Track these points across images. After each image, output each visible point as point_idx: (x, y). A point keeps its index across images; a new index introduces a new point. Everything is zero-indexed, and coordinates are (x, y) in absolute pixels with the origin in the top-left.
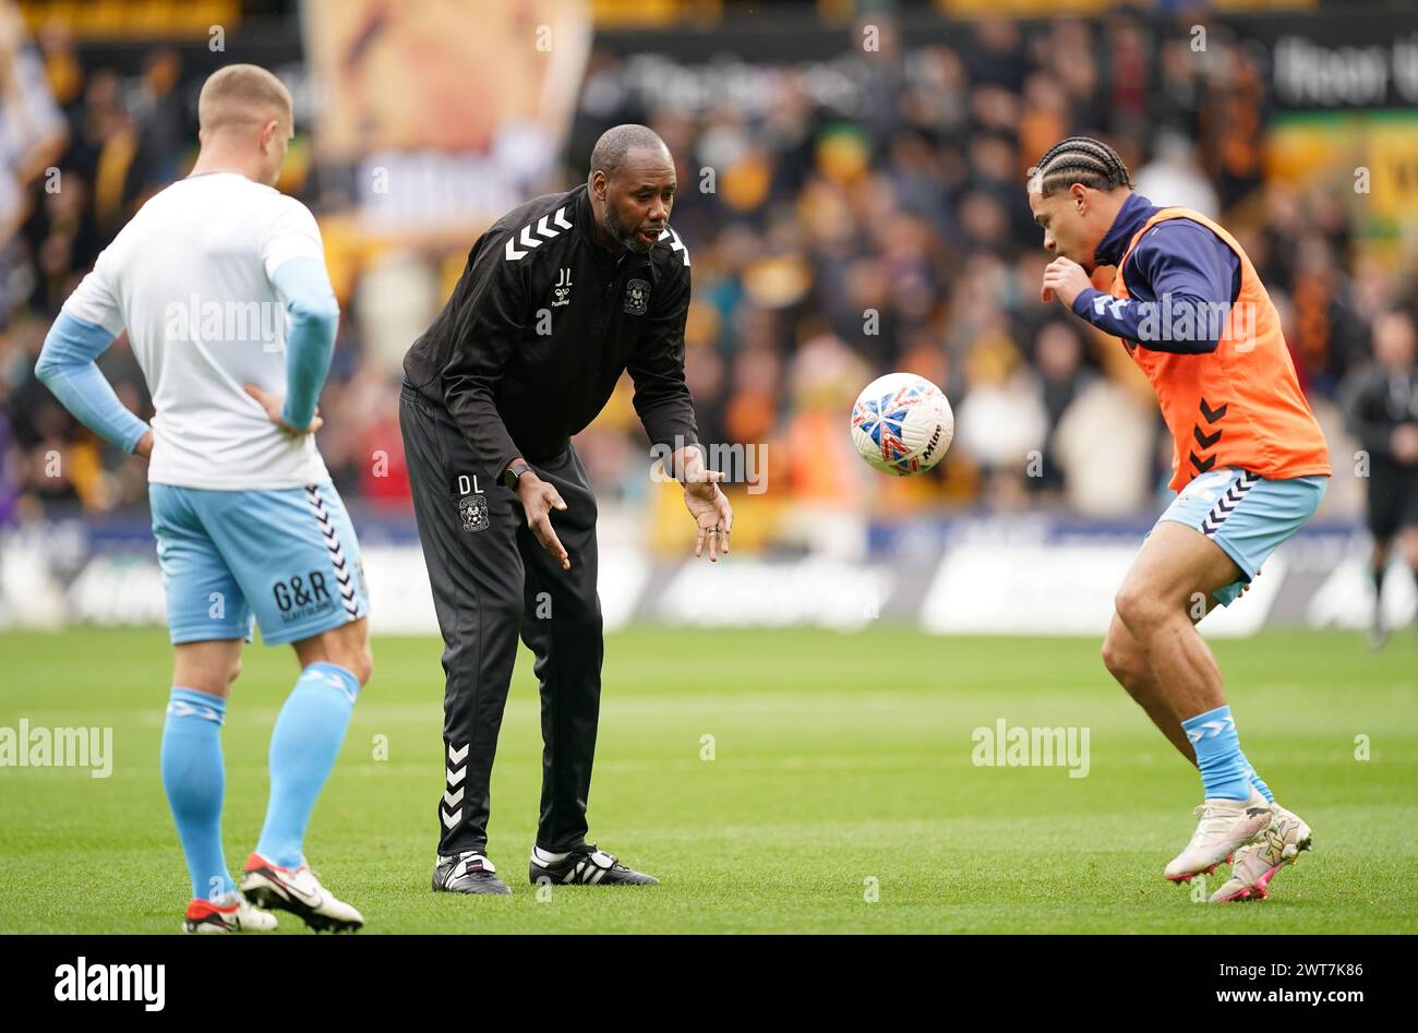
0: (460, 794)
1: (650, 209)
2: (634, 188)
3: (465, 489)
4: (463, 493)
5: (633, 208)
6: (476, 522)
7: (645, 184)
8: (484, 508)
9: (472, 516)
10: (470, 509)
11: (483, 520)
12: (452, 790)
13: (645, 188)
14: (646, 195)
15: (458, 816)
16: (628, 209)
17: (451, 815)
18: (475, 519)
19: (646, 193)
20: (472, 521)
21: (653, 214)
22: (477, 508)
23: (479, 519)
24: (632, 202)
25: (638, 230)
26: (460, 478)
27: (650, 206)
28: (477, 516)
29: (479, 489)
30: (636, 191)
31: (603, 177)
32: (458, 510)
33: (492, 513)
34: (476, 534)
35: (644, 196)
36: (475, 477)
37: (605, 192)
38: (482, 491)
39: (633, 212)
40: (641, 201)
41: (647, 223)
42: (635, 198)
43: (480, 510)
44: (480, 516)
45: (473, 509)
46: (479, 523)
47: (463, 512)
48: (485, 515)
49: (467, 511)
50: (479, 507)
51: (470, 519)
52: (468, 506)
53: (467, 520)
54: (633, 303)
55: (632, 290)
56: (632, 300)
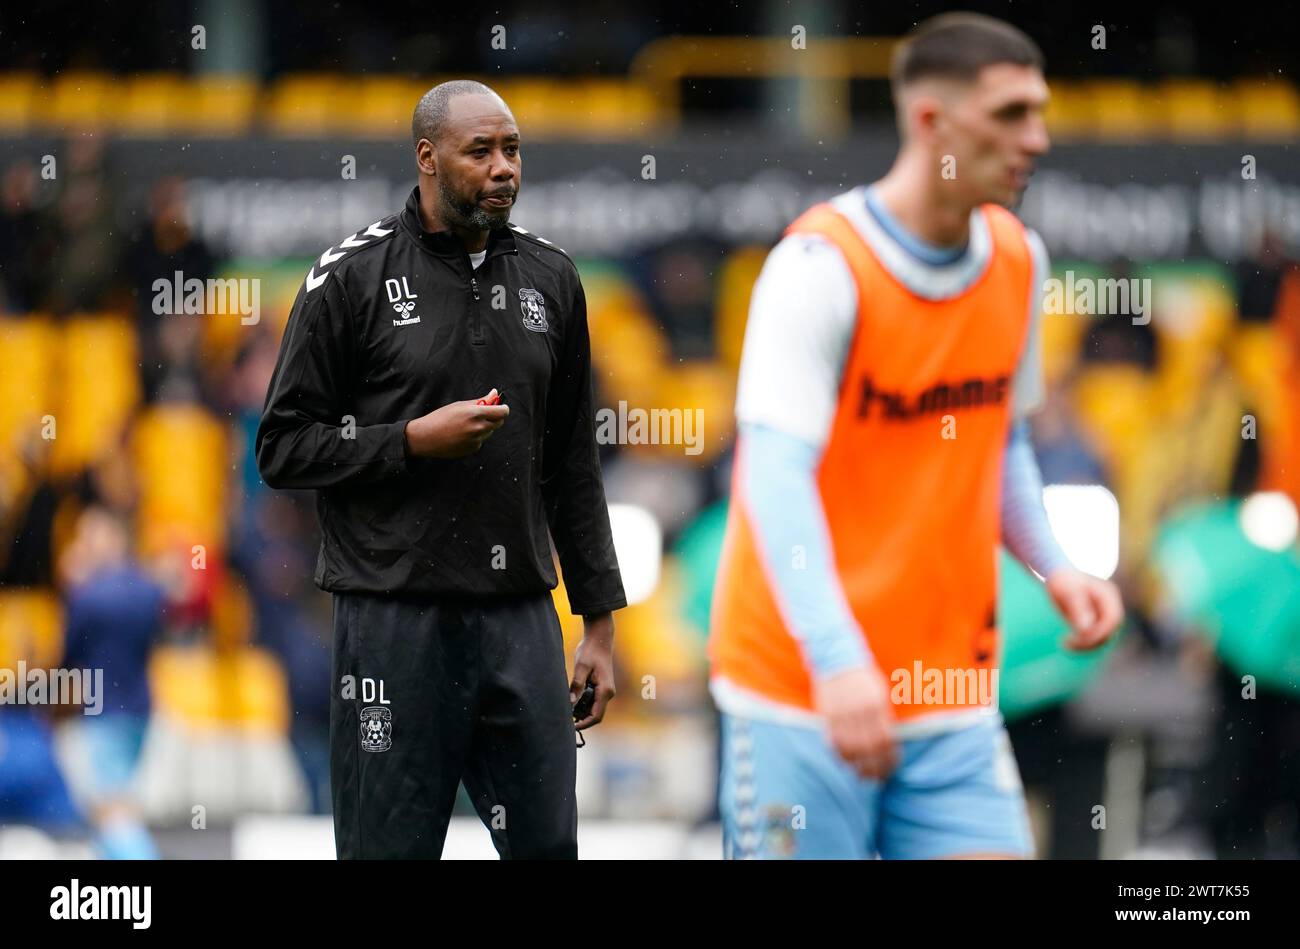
1: (491, 167)
2: (463, 144)
3: (369, 696)
4: (365, 700)
5: (470, 169)
6: (375, 741)
7: (478, 135)
8: (388, 724)
9: (373, 732)
10: (371, 722)
11: (384, 740)
13: (478, 140)
14: (481, 149)
16: (462, 172)
18: (375, 736)
19: (481, 146)
20: (371, 738)
21: (495, 172)
22: (379, 723)
23: (379, 737)
24: (466, 162)
25: (481, 195)
26: (365, 681)
27: (490, 163)
28: (378, 732)
29: (384, 699)
30: (467, 147)
31: (428, 145)
32: (358, 722)
33: (396, 733)
34: (375, 755)
35: (480, 151)
36: (382, 682)
37: (433, 162)
38: (388, 702)
39: (471, 174)
40: (477, 158)
41: (490, 185)
42: (469, 156)
43: (383, 726)
44: (381, 734)
45: (376, 724)
46: (379, 742)
47: (363, 725)
48: (388, 734)
49: (368, 724)
50: (383, 722)
51: (370, 734)
52: (370, 719)
53: (366, 734)
54: (532, 317)
55: (526, 301)
56: (530, 314)
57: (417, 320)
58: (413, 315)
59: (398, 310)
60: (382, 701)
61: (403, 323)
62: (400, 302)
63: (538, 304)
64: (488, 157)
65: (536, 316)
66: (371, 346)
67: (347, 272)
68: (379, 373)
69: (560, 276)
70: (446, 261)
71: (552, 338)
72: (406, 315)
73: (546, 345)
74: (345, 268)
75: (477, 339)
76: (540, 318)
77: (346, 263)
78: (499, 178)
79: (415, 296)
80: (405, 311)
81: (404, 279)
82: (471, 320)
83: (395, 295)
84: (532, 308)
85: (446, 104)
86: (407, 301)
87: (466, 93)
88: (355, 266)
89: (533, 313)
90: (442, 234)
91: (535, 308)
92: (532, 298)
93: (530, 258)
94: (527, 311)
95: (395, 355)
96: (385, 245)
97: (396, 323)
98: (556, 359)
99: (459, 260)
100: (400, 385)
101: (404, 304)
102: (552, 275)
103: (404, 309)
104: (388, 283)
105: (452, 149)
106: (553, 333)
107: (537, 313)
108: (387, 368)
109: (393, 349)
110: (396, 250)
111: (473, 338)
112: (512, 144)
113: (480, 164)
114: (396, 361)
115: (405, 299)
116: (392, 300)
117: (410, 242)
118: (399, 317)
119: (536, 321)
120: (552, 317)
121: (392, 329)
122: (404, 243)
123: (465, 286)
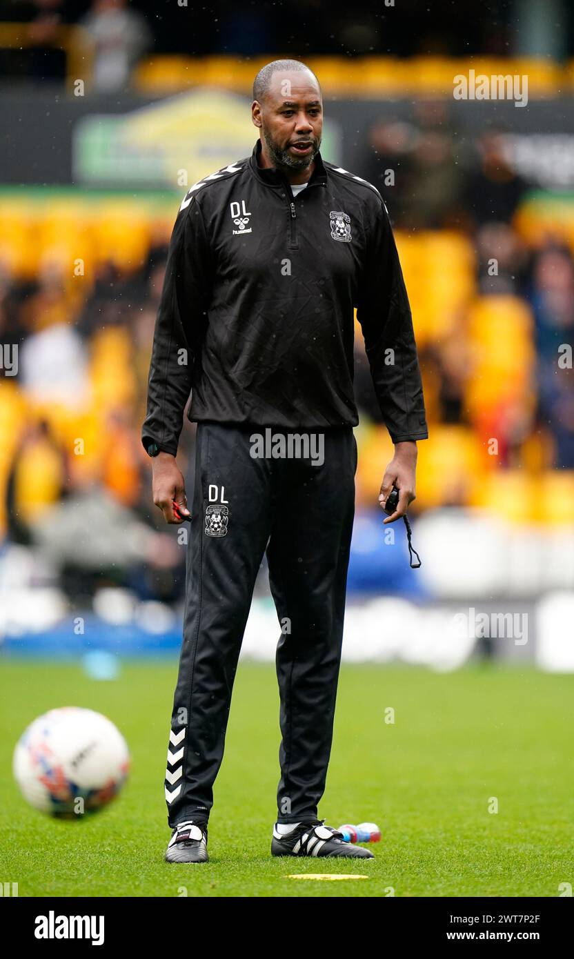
0: (179, 773)
1: (296, 124)
2: (277, 107)
3: (213, 498)
4: (210, 500)
5: (281, 125)
6: (216, 529)
7: (286, 101)
8: (225, 518)
9: (214, 523)
10: (214, 516)
11: (222, 528)
12: (172, 769)
13: (286, 105)
14: (290, 110)
15: (177, 791)
16: (276, 126)
17: (171, 791)
18: (216, 526)
19: (289, 109)
20: (213, 527)
21: (297, 128)
22: (219, 517)
23: (219, 527)
24: (279, 119)
25: (289, 144)
26: (211, 486)
27: (295, 121)
28: (218, 523)
29: (224, 500)
30: (279, 109)
31: (258, 106)
32: (204, 515)
33: (231, 524)
34: (213, 539)
35: (288, 112)
36: (223, 488)
37: (260, 118)
38: (227, 502)
39: (281, 128)
40: (286, 117)
41: (295, 137)
42: (281, 116)
43: (222, 518)
44: (220, 524)
45: (217, 517)
46: (218, 530)
47: (207, 517)
48: (225, 525)
49: (211, 517)
50: (222, 516)
51: (212, 524)
52: (213, 513)
53: (209, 525)
54: (339, 231)
55: (335, 220)
56: (337, 229)
57: (249, 231)
58: (247, 227)
59: (237, 223)
60: (222, 501)
61: (240, 232)
62: (239, 218)
63: (345, 222)
64: (294, 117)
65: (342, 231)
66: (218, 248)
67: (204, 197)
68: (224, 268)
69: (366, 204)
70: (274, 189)
71: (356, 247)
72: (242, 226)
73: (349, 251)
74: (203, 194)
75: (293, 245)
76: (345, 232)
77: (204, 190)
78: (300, 132)
79: (250, 214)
80: (242, 224)
81: (243, 202)
82: (289, 232)
83: (236, 213)
84: (339, 225)
85: (270, 77)
86: (244, 217)
87: (285, 70)
88: (209, 193)
89: (340, 228)
90: (270, 170)
91: (343, 225)
92: (340, 218)
93: (344, 190)
94: (334, 227)
95: (233, 254)
96: (234, 178)
97: (235, 232)
98: (359, 262)
99: (282, 189)
100: (237, 277)
101: (241, 219)
102: (358, 202)
103: (241, 223)
104: (232, 205)
105: (270, 110)
106: (356, 243)
107: (343, 229)
108: (228, 265)
109: (231, 251)
110: (242, 181)
111: (289, 244)
112: (314, 108)
113: (288, 121)
114: (233, 259)
115: (242, 216)
116: (233, 216)
117: (251, 176)
118: (237, 228)
119: (342, 234)
120: (356, 232)
121: (230, 237)
122: (248, 177)
123: (286, 208)
